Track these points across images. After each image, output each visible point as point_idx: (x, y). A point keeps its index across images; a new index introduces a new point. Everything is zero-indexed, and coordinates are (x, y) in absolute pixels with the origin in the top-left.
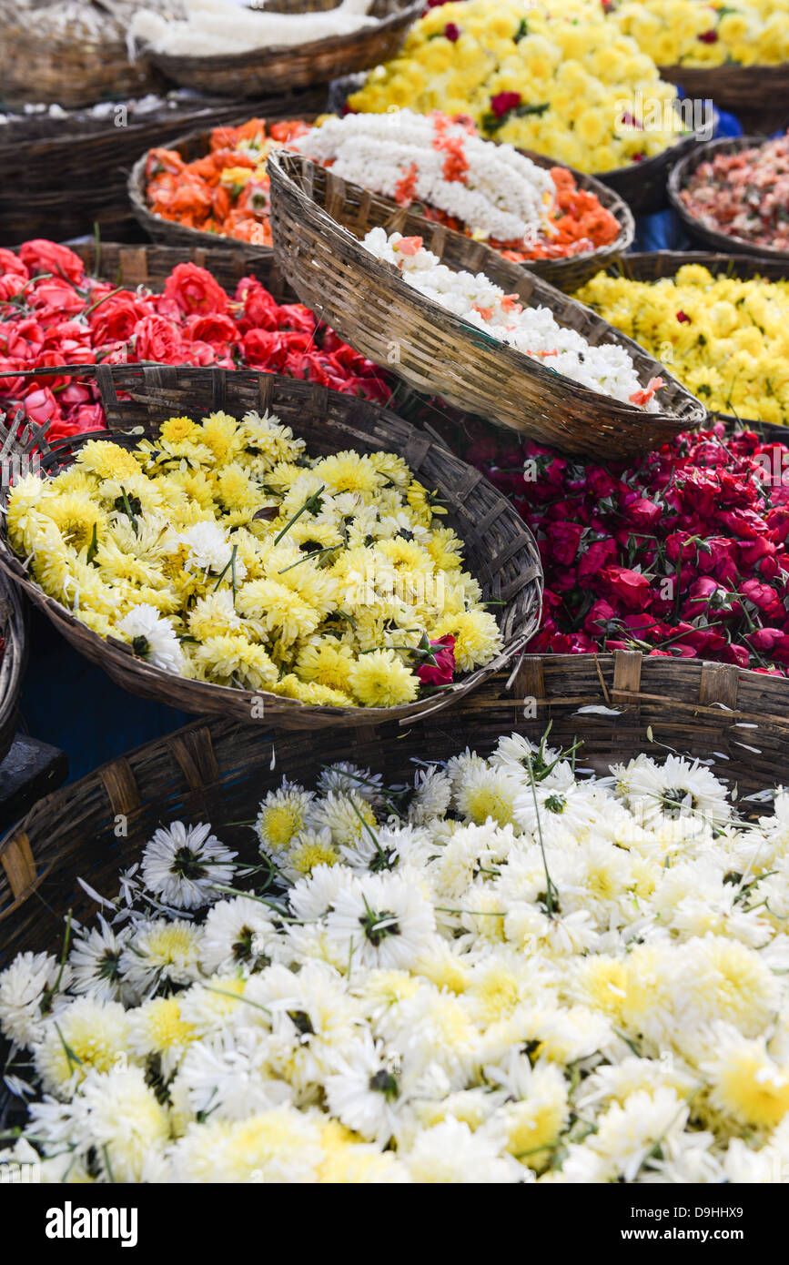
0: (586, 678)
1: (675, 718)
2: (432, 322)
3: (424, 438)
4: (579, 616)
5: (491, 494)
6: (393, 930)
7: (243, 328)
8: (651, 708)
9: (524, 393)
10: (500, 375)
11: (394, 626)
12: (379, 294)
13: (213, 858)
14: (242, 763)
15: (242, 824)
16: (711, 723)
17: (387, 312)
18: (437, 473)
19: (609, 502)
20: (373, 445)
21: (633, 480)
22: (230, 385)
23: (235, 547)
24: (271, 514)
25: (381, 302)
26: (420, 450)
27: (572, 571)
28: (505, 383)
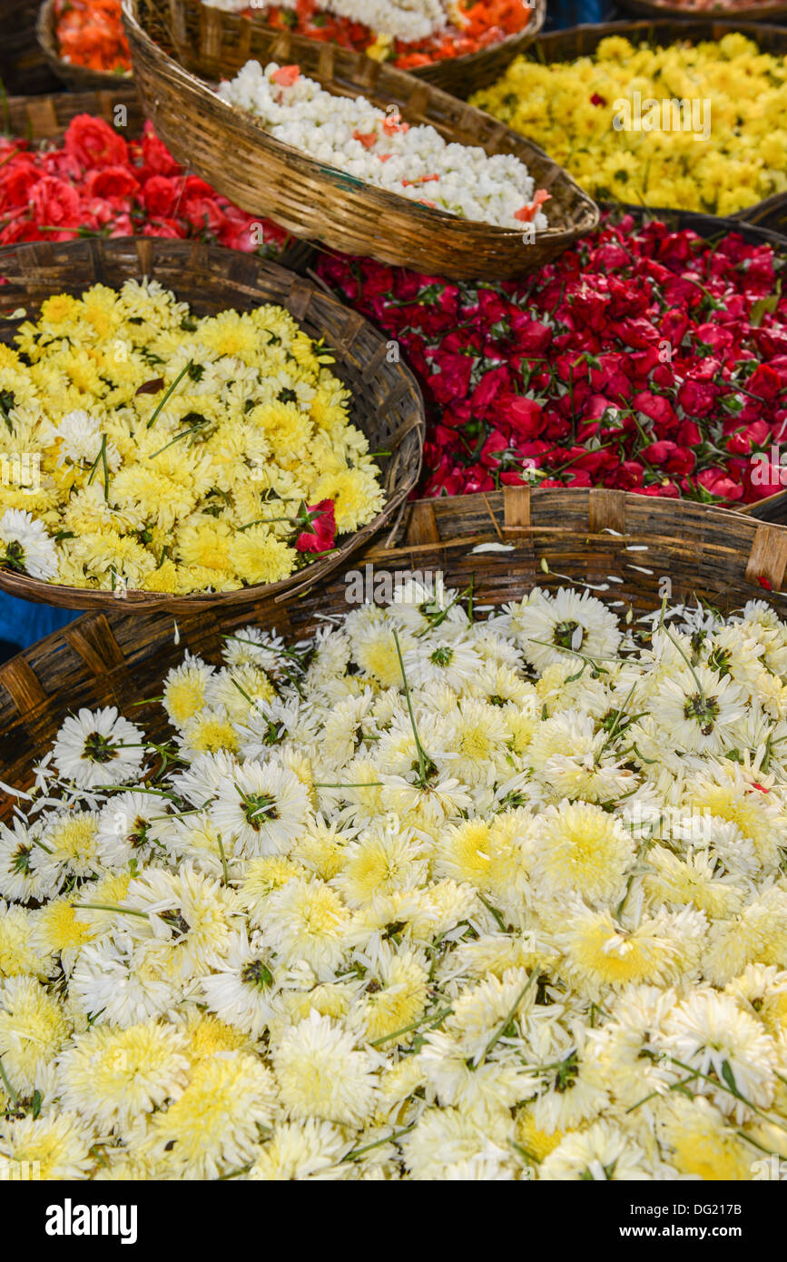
0: (478, 518)
1: (568, 548)
2: (294, 169)
3: (306, 286)
4: (478, 448)
5: (374, 339)
6: (272, 814)
7: (142, 177)
8: (544, 540)
9: (397, 230)
10: (370, 215)
11: (273, 495)
12: (238, 144)
13: (121, 740)
14: (145, 642)
15: (153, 700)
16: (603, 549)
17: (249, 162)
18: (322, 321)
19: (500, 328)
20: (259, 298)
21: (523, 301)
22: (108, 254)
23: (105, 436)
24: (153, 387)
25: (242, 153)
26: (302, 300)
27: (468, 403)
28: (376, 222)
